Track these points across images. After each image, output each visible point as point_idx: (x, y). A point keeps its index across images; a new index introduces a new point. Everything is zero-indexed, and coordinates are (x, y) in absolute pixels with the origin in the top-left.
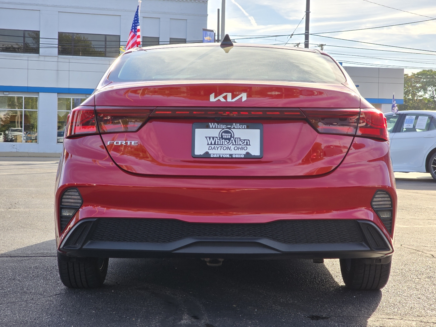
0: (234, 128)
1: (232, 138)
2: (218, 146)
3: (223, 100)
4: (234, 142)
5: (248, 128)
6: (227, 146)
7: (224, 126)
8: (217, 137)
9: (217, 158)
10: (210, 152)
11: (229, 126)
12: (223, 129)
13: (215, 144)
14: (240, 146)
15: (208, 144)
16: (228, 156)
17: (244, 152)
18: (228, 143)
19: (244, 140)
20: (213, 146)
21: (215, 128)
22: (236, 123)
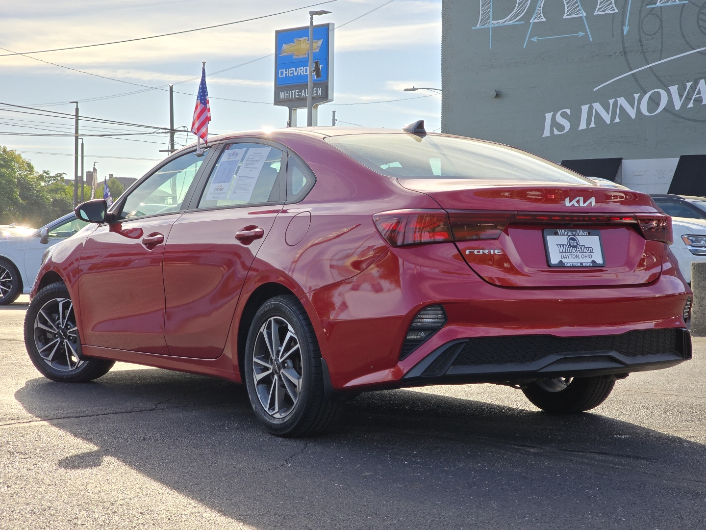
0: (578, 235)
1: (578, 246)
2: (568, 254)
3: (576, 205)
4: (580, 249)
5: (589, 234)
6: (575, 254)
7: (570, 233)
8: (566, 245)
9: (570, 267)
10: (564, 261)
11: (574, 233)
12: (570, 236)
13: (566, 252)
14: (586, 254)
15: (560, 253)
16: (579, 265)
17: (590, 260)
18: (576, 251)
19: (588, 247)
20: (564, 254)
21: (563, 235)
22: (579, 228)
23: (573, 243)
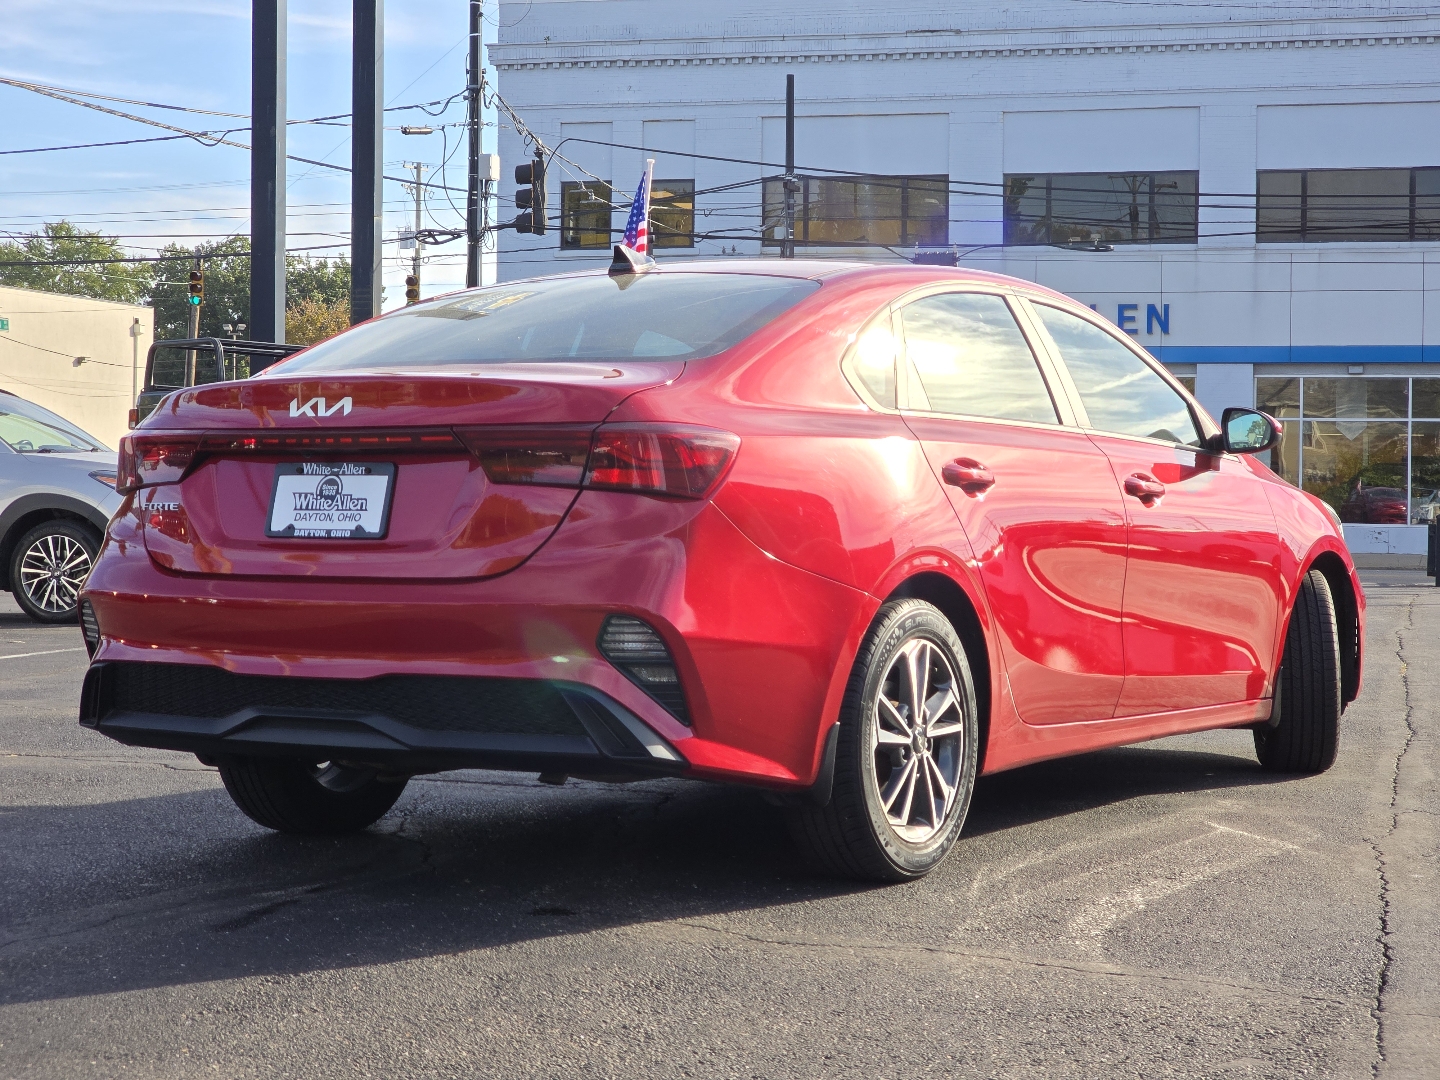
0: (344, 474)
1: (338, 496)
2: (311, 512)
3: (311, 414)
4: (339, 503)
5: (368, 472)
6: (326, 513)
7: (327, 470)
8: (312, 494)
9: (304, 537)
10: (297, 525)
11: (336, 470)
12: (326, 476)
14: (349, 513)
15: (295, 509)
16: (323, 534)
17: (352, 526)
18: (329, 506)
19: (358, 500)
20: (303, 513)
21: (312, 474)
22: (348, 461)
23: (330, 490)
